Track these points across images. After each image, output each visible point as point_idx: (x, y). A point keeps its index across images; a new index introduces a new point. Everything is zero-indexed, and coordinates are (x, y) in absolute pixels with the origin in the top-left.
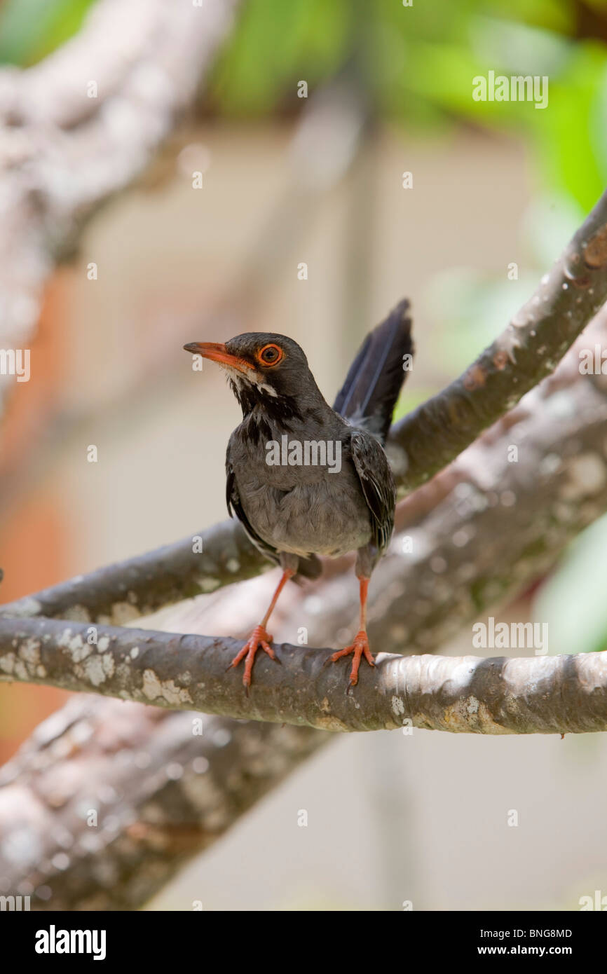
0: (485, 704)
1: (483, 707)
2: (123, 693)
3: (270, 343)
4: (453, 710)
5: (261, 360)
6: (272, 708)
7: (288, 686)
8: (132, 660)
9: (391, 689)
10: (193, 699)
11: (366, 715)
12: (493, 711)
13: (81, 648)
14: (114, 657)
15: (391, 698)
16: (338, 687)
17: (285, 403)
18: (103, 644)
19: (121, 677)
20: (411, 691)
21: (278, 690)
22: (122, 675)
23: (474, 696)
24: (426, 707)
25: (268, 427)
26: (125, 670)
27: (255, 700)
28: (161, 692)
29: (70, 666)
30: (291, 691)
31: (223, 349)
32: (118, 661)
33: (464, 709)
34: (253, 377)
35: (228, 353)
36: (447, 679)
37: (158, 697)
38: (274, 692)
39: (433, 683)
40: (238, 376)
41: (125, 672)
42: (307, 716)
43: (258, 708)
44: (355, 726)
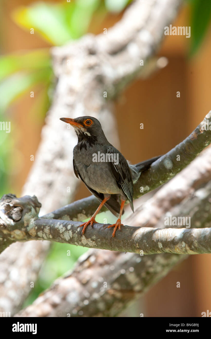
0: (187, 244)
1: (187, 245)
2: (76, 243)
3: (88, 119)
4: (177, 246)
5: (85, 124)
6: (121, 247)
7: (125, 240)
8: (78, 232)
9: (158, 240)
10: (97, 245)
11: (150, 249)
12: (190, 246)
13: (62, 229)
14: (72, 231)
15: (158, 243)
16: (141, 239)
17: (93, 138)
18: (69, 227)
19: (74, 238)
20: (164, 240)
21: (122, 241)
22: (75, 237)
23: (184, 242)
24: (169, 246)
25: (86, 145)
26: (76, 235)
27: (116, 244)
28: (87, 242)
29: (59, 235)
30: (127, 241)
31: (73, 120)
32: (74, 232)
33: (181, 246)
34: (83, 129)
35: (75, 122)
36: (175, 236)
37: (86, 244)
38: (121, 242)
39: (171, 238)
40: (78, 130)
41: (76, 236)
42: (132, 249)
43: (117, 247)
44: (147, 252)
